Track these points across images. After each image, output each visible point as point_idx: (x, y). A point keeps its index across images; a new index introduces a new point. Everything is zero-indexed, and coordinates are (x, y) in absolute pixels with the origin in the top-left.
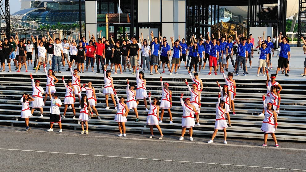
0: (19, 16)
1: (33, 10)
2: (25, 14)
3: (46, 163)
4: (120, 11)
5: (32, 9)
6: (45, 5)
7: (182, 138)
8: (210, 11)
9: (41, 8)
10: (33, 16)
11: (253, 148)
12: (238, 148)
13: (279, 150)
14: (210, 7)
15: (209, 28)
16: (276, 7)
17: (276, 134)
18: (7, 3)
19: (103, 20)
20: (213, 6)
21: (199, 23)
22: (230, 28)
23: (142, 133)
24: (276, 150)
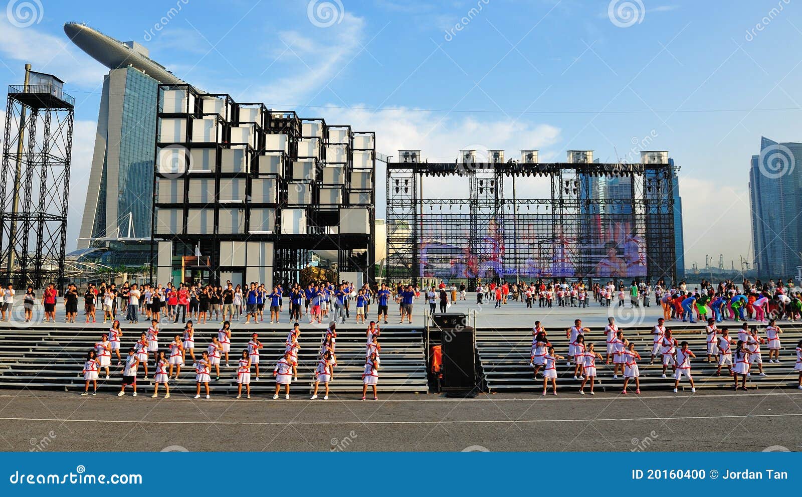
0: (74, 256)
1: (93, 251)
2: (82, 255)
3: (111, 435)
4: (198, 253)
5: (91, 249)
6: (107, 245)
7: (276, 396)
8: (298, 255)
9: (102, 248)
10: (91, 257)
11: (351, 402)
12: (335, 404)
13: (378, 403)
14: (298, 251)
15: (298, 273)
16: (366, 252)
17: (377, 385)
18: (63, 243)
19: (178, 263)
20: (302, 250)
21: (287, 267)
22: (320, 273)
23: (228, 393)
24: (375, 402)
